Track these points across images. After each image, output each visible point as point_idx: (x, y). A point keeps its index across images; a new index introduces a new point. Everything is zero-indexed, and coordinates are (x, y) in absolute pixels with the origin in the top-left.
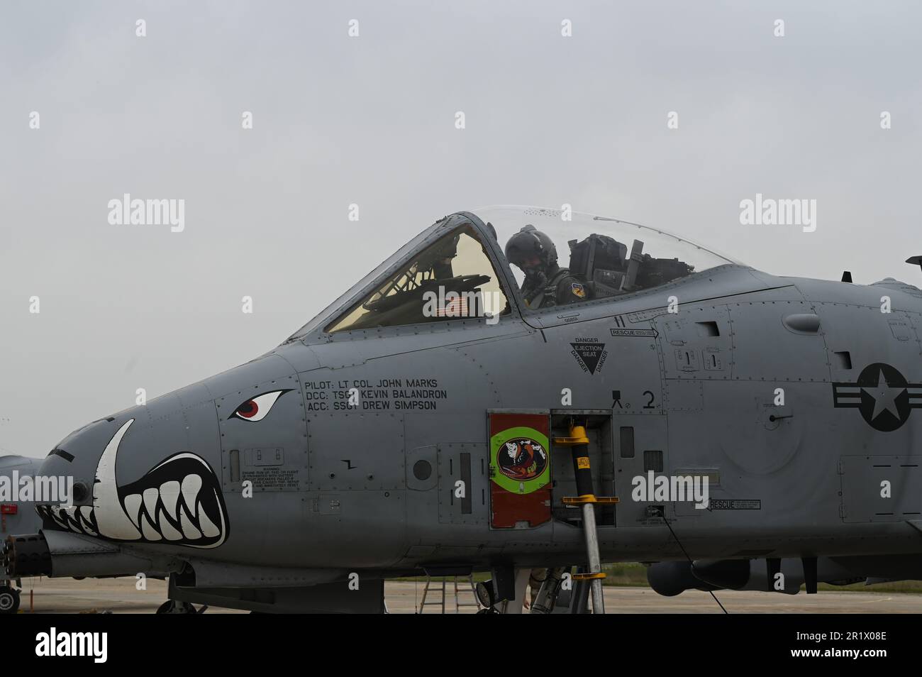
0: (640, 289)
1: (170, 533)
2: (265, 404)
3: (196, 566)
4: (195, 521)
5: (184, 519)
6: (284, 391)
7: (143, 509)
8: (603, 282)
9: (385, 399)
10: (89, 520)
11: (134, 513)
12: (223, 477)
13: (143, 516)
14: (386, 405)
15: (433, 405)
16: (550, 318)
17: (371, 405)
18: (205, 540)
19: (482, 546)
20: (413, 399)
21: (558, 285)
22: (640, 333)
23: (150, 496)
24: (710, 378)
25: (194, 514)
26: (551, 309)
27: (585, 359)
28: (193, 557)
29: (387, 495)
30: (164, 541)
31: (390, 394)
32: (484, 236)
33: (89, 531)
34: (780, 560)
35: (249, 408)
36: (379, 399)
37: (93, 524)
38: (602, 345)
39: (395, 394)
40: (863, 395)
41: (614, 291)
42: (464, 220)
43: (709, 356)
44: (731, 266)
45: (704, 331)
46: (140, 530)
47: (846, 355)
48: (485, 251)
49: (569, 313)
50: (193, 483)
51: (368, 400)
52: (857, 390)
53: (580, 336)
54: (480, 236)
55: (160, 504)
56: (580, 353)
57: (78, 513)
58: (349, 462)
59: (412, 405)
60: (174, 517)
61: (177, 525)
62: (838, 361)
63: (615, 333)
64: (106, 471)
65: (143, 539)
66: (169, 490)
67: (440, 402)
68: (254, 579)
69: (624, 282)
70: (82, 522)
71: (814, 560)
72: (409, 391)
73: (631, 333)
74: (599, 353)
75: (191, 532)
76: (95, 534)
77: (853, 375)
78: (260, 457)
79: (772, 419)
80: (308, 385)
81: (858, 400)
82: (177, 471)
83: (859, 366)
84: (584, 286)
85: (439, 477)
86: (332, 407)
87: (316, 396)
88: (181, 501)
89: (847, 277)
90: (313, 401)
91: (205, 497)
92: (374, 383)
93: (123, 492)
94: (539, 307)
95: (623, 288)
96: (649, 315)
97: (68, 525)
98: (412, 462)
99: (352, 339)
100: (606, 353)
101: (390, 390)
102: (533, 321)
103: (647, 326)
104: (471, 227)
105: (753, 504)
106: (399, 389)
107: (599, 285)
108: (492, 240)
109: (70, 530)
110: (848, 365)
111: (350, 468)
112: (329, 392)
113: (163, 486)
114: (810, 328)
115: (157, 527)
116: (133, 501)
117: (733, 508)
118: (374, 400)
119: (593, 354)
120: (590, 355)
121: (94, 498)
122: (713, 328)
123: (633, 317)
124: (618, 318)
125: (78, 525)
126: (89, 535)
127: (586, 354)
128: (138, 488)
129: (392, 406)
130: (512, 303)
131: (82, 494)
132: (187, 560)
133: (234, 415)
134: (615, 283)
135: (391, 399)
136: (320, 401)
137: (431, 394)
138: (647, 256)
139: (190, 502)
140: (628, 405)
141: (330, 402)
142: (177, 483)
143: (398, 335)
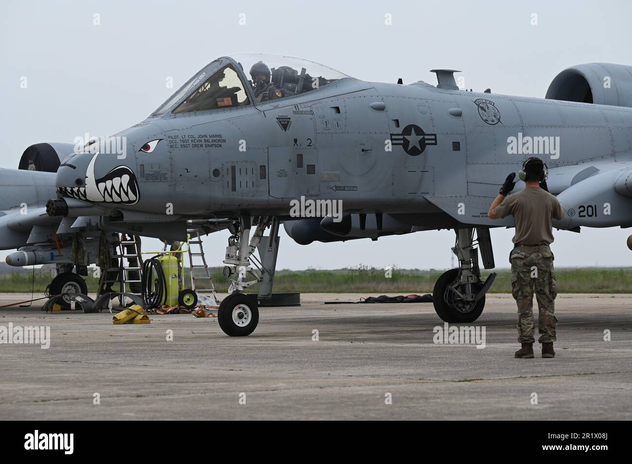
0: (305, 92)
1: (116, 198)
2: (153, 145)
3: (124, 212)
4: (127, 194)
5: (122, 193)
6: (160, 140)
7: (106, 189)
8: (288, 90)
9: (201, 143)
10: (83, 193)
11: (102, 190)
12: (138, 176)
13: (106, 192)
14: (202, 146)
15: (220, 146)
16: (267, 106)
17: (196, 145)
18: (130, 202)
19: (239, 205)
20: (212, 143)
21: (270, 91)
22: (305, 113)
23: (109, 183)
24: (336, 133)
25: (126, 191)
26: (267, 102)
27: (282, 125)
28: (123, 209)
29: (202, 183)
30: (113, 202)
31: (203, 141)
32: (237, 68)
33: (82, 198)
34: (366, 215)
35: (146, 147)
36: (198, 143)
37: (85, 195)
38: (290, 118)
39: (205, 140)
40: (404, 139)
41: (293, 93)
42: (228, 62)
43: (335, 123)
44: (349, 78)
45: (334, 111)
46: (104, 197)
47: (397, 121)
48: (238, 76)
49: (275, 104)
50: (126, 178)
51: (194, 144)
52: (402, 137)
53: (280, 114)
54: (236, 69)
55: (113, 187)
56: (280, 122)
57: (78, 190)
58: (187, 169)
59: (212, 146)
60: (118, 192)
61: (119, 195)
62: (393, 124)
63: (295, 113)
64: (90, 173)
65: (105, 201)
66: (116, 181)
67: (223, 144)
68: (146, 218)
69: (298, 88)
70: (80, 194)
71: (381, 215)
72: (210, 140)
73: (302, 113)
74: (288, 122)
75: (125, 198)
76: (85, 199)
77: (400, 130)
78: (152, 168)
79: (363, 150)
80: (169, 137)
81: (402, 142)
82: (119, 173)
83: (403, 126)
84: (281, 91)
85: (223, 176)
86: (180, 147)
87: (174, 142)
88: (121, 185)
89: (400, 81)
90: (172, 144)
91: (131, 184)
92: (196, 136)
93: (98, 182)
94: (261, 101)
95: (297, 91)
96: (309, 104)
97: (73, 195)
98: (212, 169)
99: (184, 117)
100: (291, 122)
101: (203, 139)
102: (259, 108)
103: (308, 109)
104: (232, 65)
105: (353, 188)
106: (206, 139)
107: (286, 91)
108: (241, 71)
109: (74, 197)
110: (398, 126)
111: (188, 172)
112: (178, 140)
113: (114, 179)
114: (381, 109)
115: (111, 196)
116: (102, 185)
117: (345, 190)
118: (197, 143)
119: (286, 123)
120: (284, 123)
121: (86, 184)
122: (337, 109)
123: (302, 105)
124: (296, 106)
125: (78, 195)
126: (81, 199)
127: (283, 123)
128: (104, 180)
129: (204, 146)
130: (250, 99)
131: (80, 182)
132: (120, 210)
133: (141, 150)
134: (293, 90)
135: (203, 143)
136: (175, 144)
137: (219, 141)
138: (308, 75)
139: (125, 186)
140: (300, 145)
141: (179, 144)
142: (119, 178)
143: (203, 115)
